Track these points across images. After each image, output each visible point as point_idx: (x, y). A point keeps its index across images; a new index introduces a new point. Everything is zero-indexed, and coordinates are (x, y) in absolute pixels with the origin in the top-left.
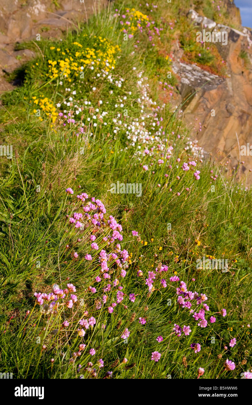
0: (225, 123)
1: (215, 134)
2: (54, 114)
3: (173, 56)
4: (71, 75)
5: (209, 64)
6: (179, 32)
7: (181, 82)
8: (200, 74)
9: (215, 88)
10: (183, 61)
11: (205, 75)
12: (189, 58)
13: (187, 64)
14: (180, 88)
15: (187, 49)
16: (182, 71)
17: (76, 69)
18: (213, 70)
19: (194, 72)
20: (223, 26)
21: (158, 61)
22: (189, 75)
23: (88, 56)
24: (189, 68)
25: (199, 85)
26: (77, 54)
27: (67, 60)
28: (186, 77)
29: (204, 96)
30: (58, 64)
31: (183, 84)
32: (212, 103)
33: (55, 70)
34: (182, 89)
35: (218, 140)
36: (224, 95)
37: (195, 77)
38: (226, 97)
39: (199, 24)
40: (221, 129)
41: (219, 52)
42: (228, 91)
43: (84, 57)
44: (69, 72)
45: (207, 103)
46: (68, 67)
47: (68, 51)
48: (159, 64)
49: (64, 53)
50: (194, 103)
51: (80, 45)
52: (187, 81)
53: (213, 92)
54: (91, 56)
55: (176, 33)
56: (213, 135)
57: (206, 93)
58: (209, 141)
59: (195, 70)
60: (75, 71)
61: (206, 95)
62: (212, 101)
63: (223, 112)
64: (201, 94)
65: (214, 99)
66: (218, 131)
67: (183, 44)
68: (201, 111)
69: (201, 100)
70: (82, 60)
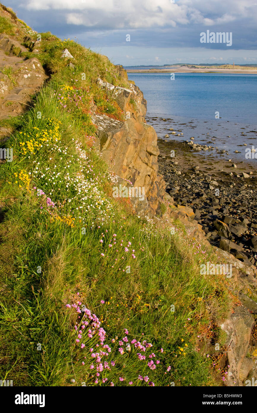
0: (126, 149)
1: (121, 157)
2: (28, 180)
3: (91, 111)
4: (35, 150)
5: (113, 114)
6: (92, 94)
7: (98, 130)
8: (108, 122)
9: (119, 131)
10: (97, 113)
11: (111, 121)
12: (100, 111)
13: (100, 115)
14: (98, 134)
15: (99, 105)
16: (98, 121)
17: (37, 146)
18: (116, 117)
19: (105, 121)
20: (119, 88)
21: (83, 118)
22: (103, 124)
23: (44, 136)
24: (101, 118)
25: (109, 130)
26: (37, 135)
27: (31, 141)
28: (101, 126)
29: (113, 138)
30: (26, 144)
31: (99, 131)
32: (118, 140)
33: (24, 149)
34: (99, 134)
35: (123, 160)
36: (125, 133)
37: (106, 124)
38: (126, 134)
39: (104, 87)
40: (124, 154)
41: (119, 104)
42: (126, 130)
43: (41, 137)
44: (33, 149)
45: (115, 141)
46: (33, 145)
47: (31, 134)
48: (84, 119)
49: (28, 136)
50: (108, 142)
51: (38, 129)
52: (101, 129)
53: (118, 133)
54: (46, 135)
55: (91, 96)
56: (120, 158)
57: (114, 136)
58: (118, 162)
59: (105, 119)
60: (37, 147)
61: (114, 137)
62: (118, 139)
63: (125, 143)
64: (111, 136)
65: (119, 138)
66: (122, 155)
67: (96, 102)
68: (112, 147)
69: (112, 140)
70: (40, 139)
